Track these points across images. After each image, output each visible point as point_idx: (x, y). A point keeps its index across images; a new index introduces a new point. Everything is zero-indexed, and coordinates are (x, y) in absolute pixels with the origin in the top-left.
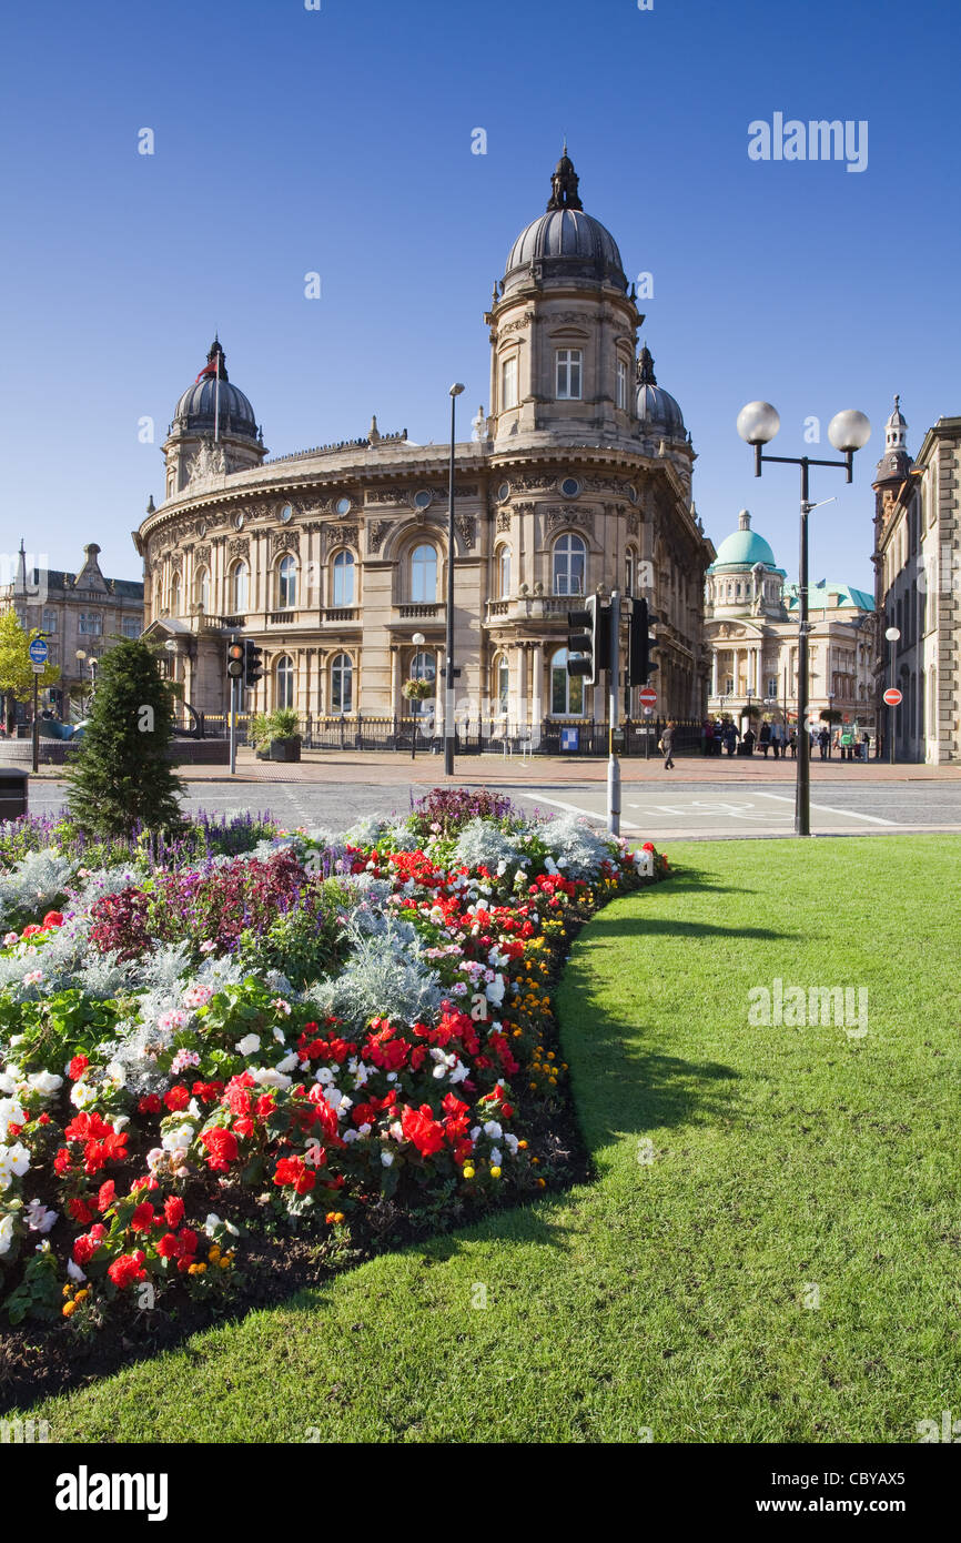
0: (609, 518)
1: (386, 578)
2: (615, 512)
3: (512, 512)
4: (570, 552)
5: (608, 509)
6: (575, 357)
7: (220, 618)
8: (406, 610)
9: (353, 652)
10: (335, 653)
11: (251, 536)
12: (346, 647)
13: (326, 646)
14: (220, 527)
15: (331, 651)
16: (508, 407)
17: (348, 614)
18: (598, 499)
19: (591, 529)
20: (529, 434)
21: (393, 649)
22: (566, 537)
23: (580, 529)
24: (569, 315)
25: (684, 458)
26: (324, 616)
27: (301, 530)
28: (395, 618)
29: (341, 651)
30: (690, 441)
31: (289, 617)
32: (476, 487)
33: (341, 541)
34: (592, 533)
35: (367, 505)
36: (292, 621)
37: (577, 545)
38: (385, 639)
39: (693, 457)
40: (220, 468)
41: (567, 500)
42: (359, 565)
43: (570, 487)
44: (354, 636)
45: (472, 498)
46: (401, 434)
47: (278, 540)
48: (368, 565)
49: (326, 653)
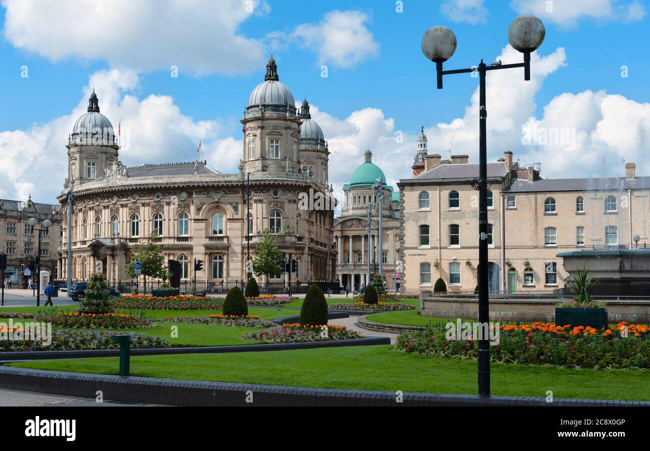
0: (290, 204)
1: (202, 225)
2: (292, 202)
3: (253, 202)
4: (275, 218)
5: (290, 201)
6: (277, 142)
7: (126, 239)
8: (211, 238)
9: (189, 254)
10: (180, 255)
11: (141, 205)
12: (185, 253)
13: (176, 252)
14: (125, 199)
15: (179, 254)
16: (250, 160)
17: (186, 239)
18: (285, 198)
19: (283, 208)
20: (260, 173)
21: (206, 254)
22: (274, 212)
23: (280, 210)
24: (275, 127)
25: (324, 155)
26: (176, 241)
27: (165, 204)
28: (207, 241)
29: (183, 254)
30: (327, 146)
31: (160, 239)
32: (239, 191)
33: (183, 209)
34: (284, 211)
35: (194, 196)
36: (161, 241)
37: (278, 215)
38: (203, 250)
39: (328, 154)
40: (124, 174)
41: (275, 198)
42: (191, 220)
43: (276, 193)
44: (190, 248)
45: (237, 195)
46: (204, 162)
47: (153, 207)
48: (194, 220)
49: (177, 254)
